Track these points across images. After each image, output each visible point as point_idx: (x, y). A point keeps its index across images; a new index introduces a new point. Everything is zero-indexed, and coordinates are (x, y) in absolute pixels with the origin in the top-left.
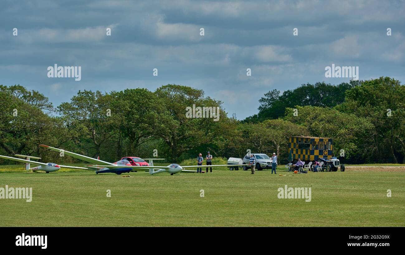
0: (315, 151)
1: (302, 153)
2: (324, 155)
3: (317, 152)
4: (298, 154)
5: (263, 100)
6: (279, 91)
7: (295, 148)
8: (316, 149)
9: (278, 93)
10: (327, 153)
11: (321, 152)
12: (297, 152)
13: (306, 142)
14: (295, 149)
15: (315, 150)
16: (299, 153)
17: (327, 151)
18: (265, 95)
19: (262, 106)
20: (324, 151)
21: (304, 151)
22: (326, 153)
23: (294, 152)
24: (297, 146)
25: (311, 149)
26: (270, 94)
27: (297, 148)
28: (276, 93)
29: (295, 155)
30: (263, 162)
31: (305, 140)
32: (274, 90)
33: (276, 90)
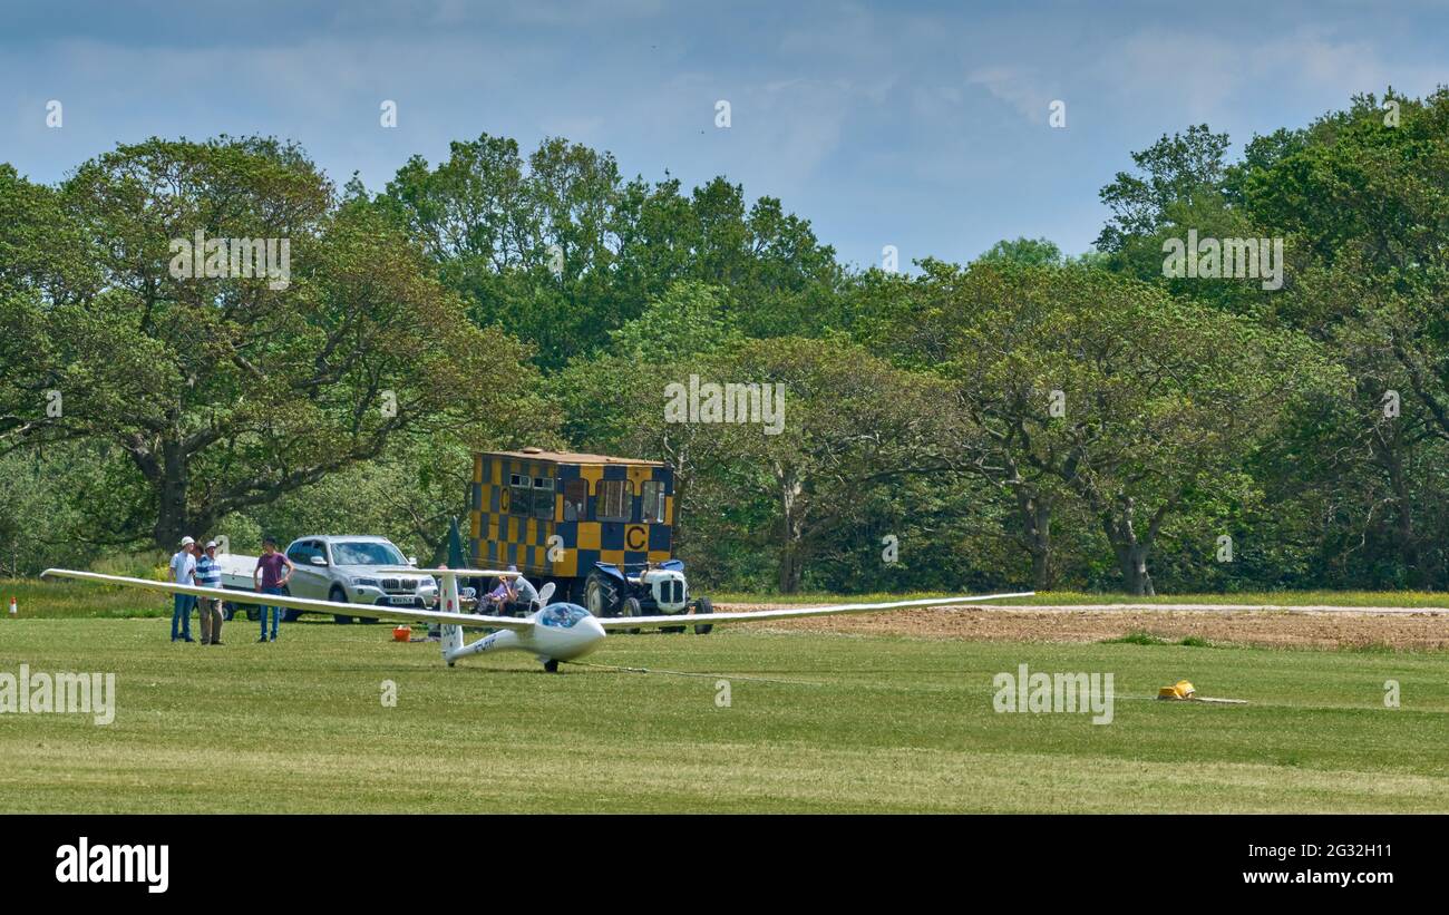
0: (582, 527)
1: (522, 535)
2: (627, 548)
3: (590, 535)
4: (506, 540)
5: (1124, 188)
6: (1226, 136)
7: (496, 511)
8: (590, 516)
9: (1215, 146)
10: (646, 538)
11: (612, 536)
12: (503, 536)
13: (538, 482)
14: (495, 518)
15: (580, 524)
16: (513, 538)
17: (647, 529)
18: (1139, 159)
19: (1119, 226)
20: (627, 528)
21: (532, 524)
22: (639, 538)
23: (494, 532)
24: (506, 500)
25: (559, 519)
26: (1168, 153)
27: (502, 512)
28: (1205, 146)
29: (496, 545)
30: (363, 582)
31: (535, 472)
32: (1192, 130)
33: (1204, 128)
